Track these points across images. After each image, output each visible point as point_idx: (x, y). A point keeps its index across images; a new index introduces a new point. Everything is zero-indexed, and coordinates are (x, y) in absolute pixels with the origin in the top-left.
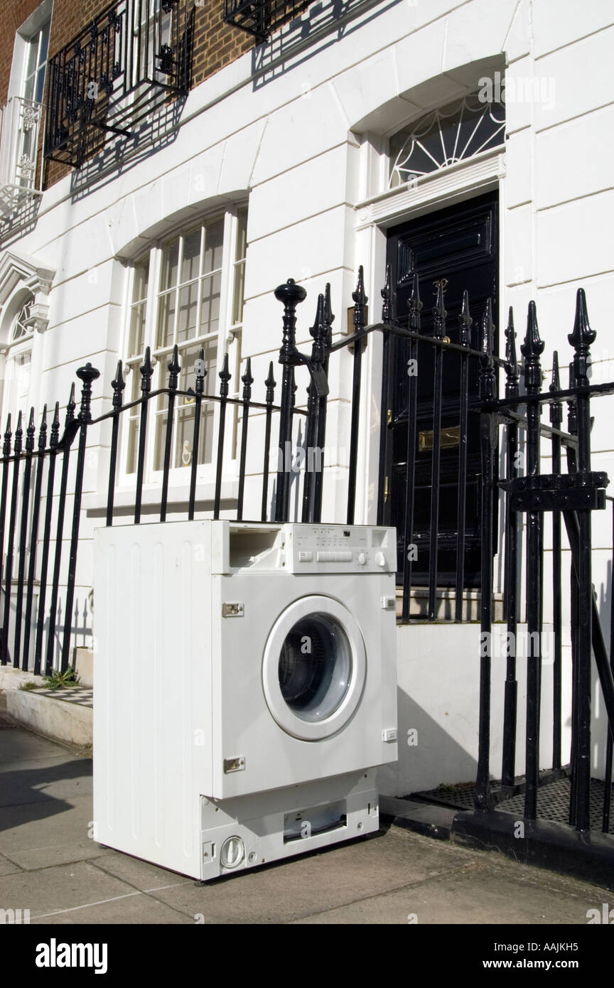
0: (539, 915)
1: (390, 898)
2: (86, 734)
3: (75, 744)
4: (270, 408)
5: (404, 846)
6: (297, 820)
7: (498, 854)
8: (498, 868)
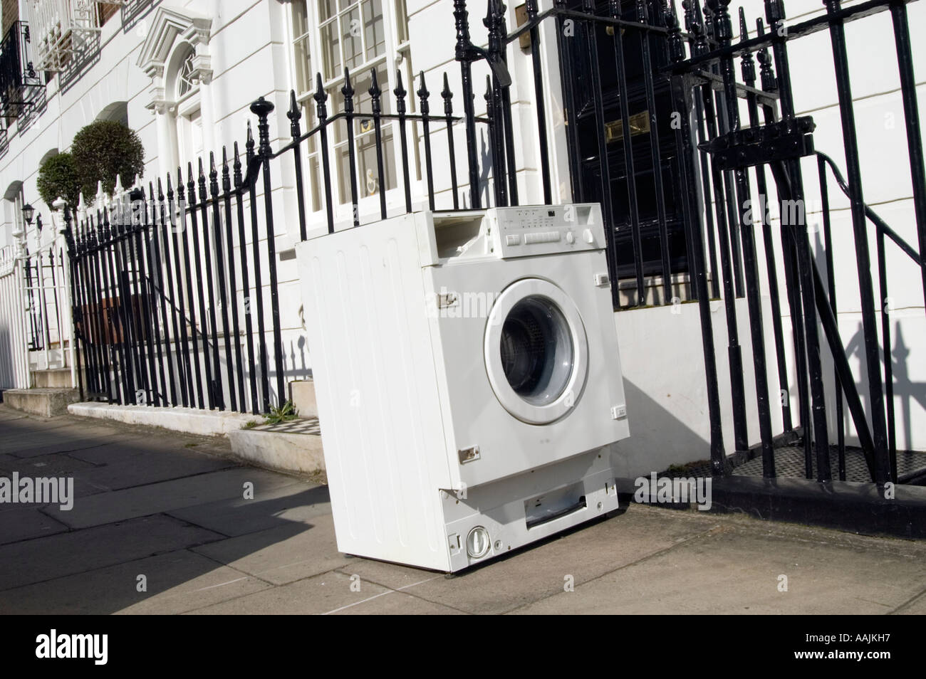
0: (792, 564)
1: (640, 567)
2: (313, 460)
3: (304, 472)
4: (449, 120)
5: (647, 520)
6: (537, 506)
7: (742, 515)
8: (744, 528)
